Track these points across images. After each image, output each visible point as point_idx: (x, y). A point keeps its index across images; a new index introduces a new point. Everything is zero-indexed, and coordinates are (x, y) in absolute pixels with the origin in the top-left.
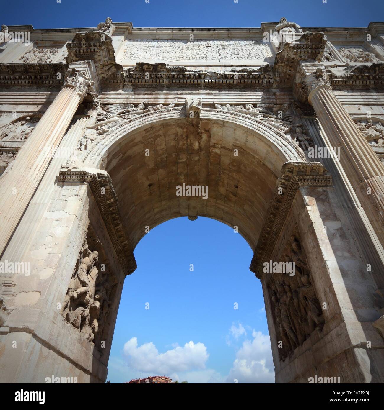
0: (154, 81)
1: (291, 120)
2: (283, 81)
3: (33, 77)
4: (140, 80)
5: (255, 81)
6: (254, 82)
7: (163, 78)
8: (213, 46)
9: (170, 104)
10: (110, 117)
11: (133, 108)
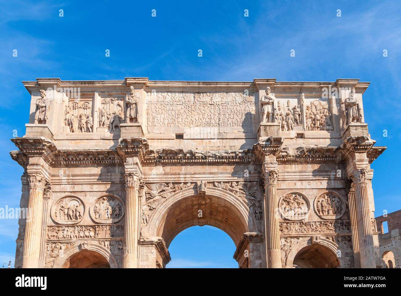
0: (176, 161)
1: (256, 196)
2: (257, 160)
3: (93, 159)
5: (240, 160)
7: (181, 159)
8: (215, 105)
9: (187, 183)
10: (154, 196)
11: (166, 188)
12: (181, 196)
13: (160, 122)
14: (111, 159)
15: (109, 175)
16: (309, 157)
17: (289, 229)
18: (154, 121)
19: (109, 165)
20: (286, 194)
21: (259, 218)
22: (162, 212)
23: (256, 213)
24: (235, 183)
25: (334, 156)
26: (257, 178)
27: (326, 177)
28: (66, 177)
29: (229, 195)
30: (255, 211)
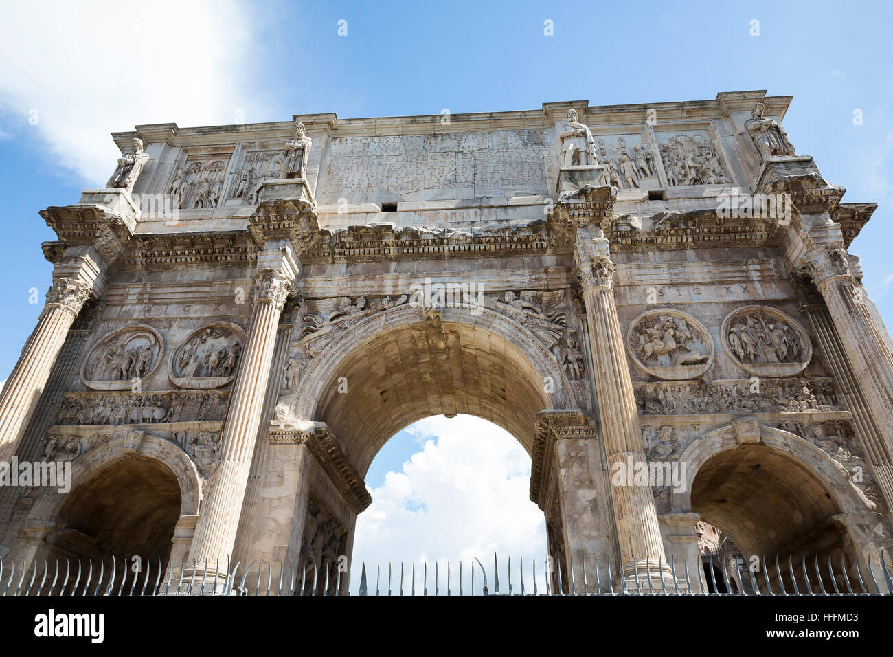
0: (377, 252)
1: (564, 321)
2: (561, 243)
3: (202, 252)
4: (357, 251)
5: (521, 246)
6: (519, 247)
7: (389, 246)
8: (465, 152)
9: (400, 296)
10: (320, 326)
11: (350, 307)
12: (382, 324)
13: (351, 185)
14: (238, 250)
15: (230, 282)
16: (686, 234)
17: (663, 403)
18: (340, 183)
19: (233, 265)
20: (643, 315)
21: (578, 373)
22: (335, 360)
23: (567, 361)
24: (512, 294)
25: (748, 228)
26: (564, 281)
27: (737, 274)
28: (138, 290)
29: (497, 321)
30: (566, 358)
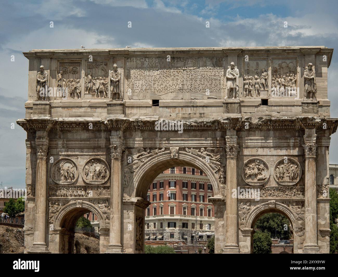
0: (152, 128)
1: (221, 161)
2: (223, 128)
4: (145, 128)
6: (207, 128)
8: (188, 70)
9: (162, 148)
10: (134, 160)
11: (143, 152)
12: (156, 160)
13: (138, 88)
14: (98, 126)
15: (97, 140)
16: (270, 126)
18: (133, 87)
19: (96, 131)
20: (249, 160)
21: (224, 182)
24: (203, 149)
25: (293, 125)
26: (223, 144)
27: (285, 144)
28: (62, 142)
29: (197, 160)
30: (220, 177)
